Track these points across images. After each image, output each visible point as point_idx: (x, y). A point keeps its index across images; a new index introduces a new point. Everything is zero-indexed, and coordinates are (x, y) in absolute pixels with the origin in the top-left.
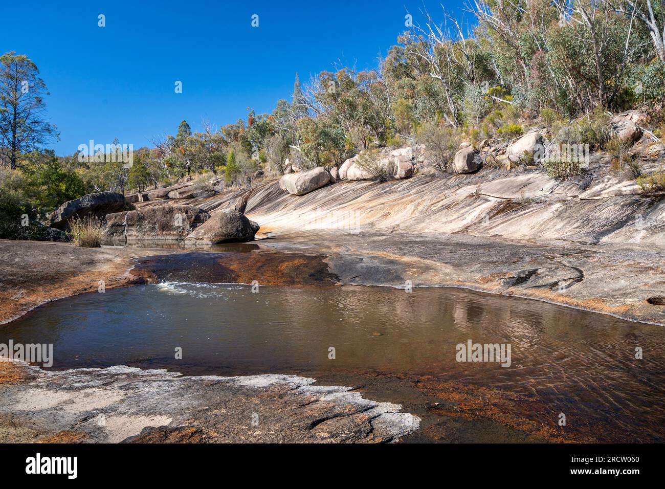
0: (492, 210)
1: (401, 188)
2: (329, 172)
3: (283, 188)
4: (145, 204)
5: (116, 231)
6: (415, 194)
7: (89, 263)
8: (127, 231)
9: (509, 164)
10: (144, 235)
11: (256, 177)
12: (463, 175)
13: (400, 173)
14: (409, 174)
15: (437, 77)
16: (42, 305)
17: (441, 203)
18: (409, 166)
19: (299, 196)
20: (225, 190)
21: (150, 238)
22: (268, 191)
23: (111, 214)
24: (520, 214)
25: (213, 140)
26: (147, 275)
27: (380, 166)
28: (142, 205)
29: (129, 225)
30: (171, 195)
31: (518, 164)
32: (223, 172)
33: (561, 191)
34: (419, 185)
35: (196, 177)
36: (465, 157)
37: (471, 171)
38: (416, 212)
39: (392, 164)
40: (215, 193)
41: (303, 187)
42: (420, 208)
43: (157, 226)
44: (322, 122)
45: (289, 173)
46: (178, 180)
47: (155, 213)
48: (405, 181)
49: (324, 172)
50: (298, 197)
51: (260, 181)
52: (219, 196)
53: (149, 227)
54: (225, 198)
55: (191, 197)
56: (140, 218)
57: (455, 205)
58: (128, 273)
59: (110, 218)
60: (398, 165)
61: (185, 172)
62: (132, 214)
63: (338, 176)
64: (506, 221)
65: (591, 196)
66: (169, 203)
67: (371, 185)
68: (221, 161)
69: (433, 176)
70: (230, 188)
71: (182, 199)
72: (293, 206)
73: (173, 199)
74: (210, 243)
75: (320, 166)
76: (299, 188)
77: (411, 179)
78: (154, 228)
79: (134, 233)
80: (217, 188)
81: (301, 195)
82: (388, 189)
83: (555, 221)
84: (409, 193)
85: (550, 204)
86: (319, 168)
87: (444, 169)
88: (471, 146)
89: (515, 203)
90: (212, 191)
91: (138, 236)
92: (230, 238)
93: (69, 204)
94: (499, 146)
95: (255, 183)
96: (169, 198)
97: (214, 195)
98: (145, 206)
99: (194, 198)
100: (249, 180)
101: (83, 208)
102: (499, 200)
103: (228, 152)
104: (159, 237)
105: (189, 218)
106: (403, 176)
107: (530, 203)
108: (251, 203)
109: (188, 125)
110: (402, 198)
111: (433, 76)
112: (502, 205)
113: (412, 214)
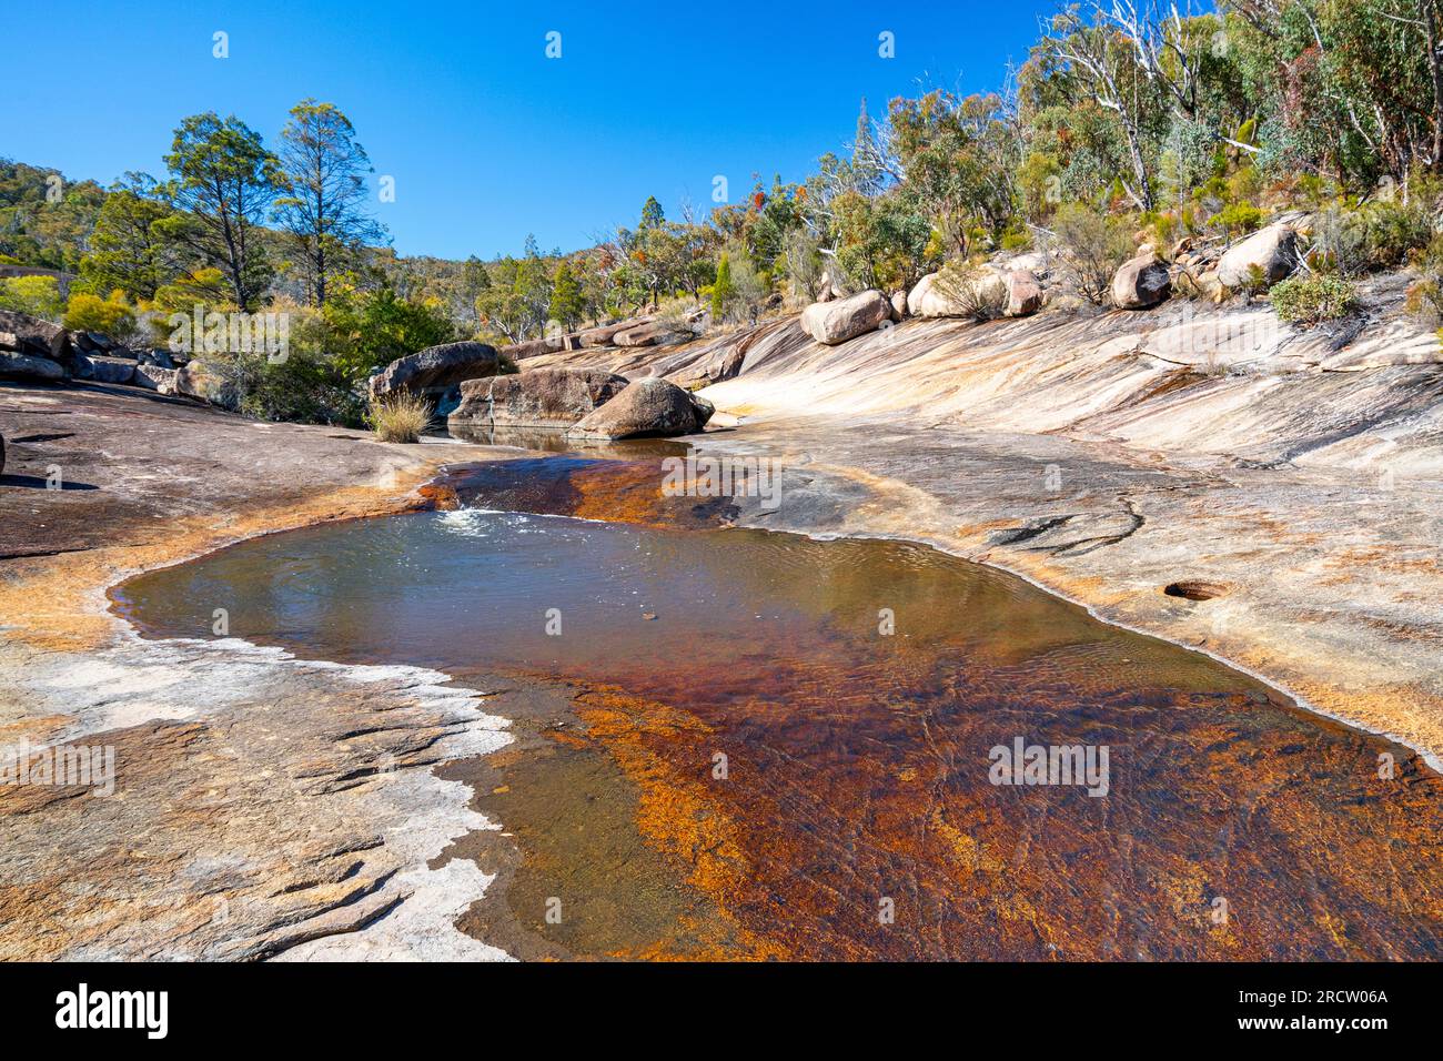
0: (1146, 386)
1: (1008, 336)
2: (889, 300)
3: (806, 330)
4: (574, 354)
5: (477, 410)
6: (1025, 349)
7: (362, 473)
8: (494, 410)
9: (1220, 291)
10: (520, 418)
11: (767, 307)
12: (1128, 312)
13: (1015, 305)
14: (1031, 307)
15: (1111, 104)
16: (247, 540)
17: (1061, 370)
18: (1032, 290)
19: (831, 345)
20: (710, 332)
21: (530, 423)
22: (784, 335)
23: (469, 382)
24: (1190, 397)
25: (694, 237)
26: (444, 496)
27: (978, 291)
28: (568, 356)
29: (497, 401)
30: (617, 339)
31: (1236, 291)
32: (709, 297)
33: (1293, 351)
34: (1041, 331)
35: (666, 304)
36: (1133, 275)
37: (1144, 304)
38: (1008, 385)
39: (1002, 289)
40: (692, 337)
41: (838, 329)
42: (1017, 379)
43: (540, 403)
44: (882, 202)
45: (826, 301)
46: (635, 310)
47: (538, 380)
48: (1021, 322)
49: (879, 301)
50: (828, 348)
51: (772, 315)
52: (699, 342)
53: (528, 405)
54: (708, 345)
55: (651, 343)
56: (514, 390)
57: (1084, 375)
58: (415, 491)
59: (467, 388)
60: (1011, 290)
61: (649, 295)
62: (501, 381)
63: (906, 308)
64: (1156, 412)
65: (1344, 365)
66: (613, 353)
67: (960, 328)
68: (706, 274)
69: (1073, 313)
70: (719, 328)
71: (635, 346)
72: (816, 364)
73: (621, 346)
74: (607, 437)
75: (874, 288)
76: (831, 331)
77: (1032, 319)
78: (535, 406)
79: (505, 414)
80: (697, 327)
81: (834, 344)
82: (984, 337)
83: (1242, 415)
84: (1015, 348)
85: (1257, 379)
86: (872, 292)
87: (1097, 298)
88: (1153, 252)
89: (1197, 374)
90: (688, 332)
91: (510, 420)
92: (645, 429)
93: (400, 363)
94: (1209, 253)
95: (765, 319)
96: (614, 345)
97: (691, 340)
98: (574, 357)
99: (655, 344)
100: (755, 313)
101: (423, 371)
102: (1170, 366)
103: (720, 257)
104: (544, 423)
105: (593, 391)
106: (1018, 312)
107: (1223, 376)
108: (753, 356)
109: (659, 206)
110: (995, 358)
111: (1103, 103)
112: (1169, 378)
113: (998, 390)
